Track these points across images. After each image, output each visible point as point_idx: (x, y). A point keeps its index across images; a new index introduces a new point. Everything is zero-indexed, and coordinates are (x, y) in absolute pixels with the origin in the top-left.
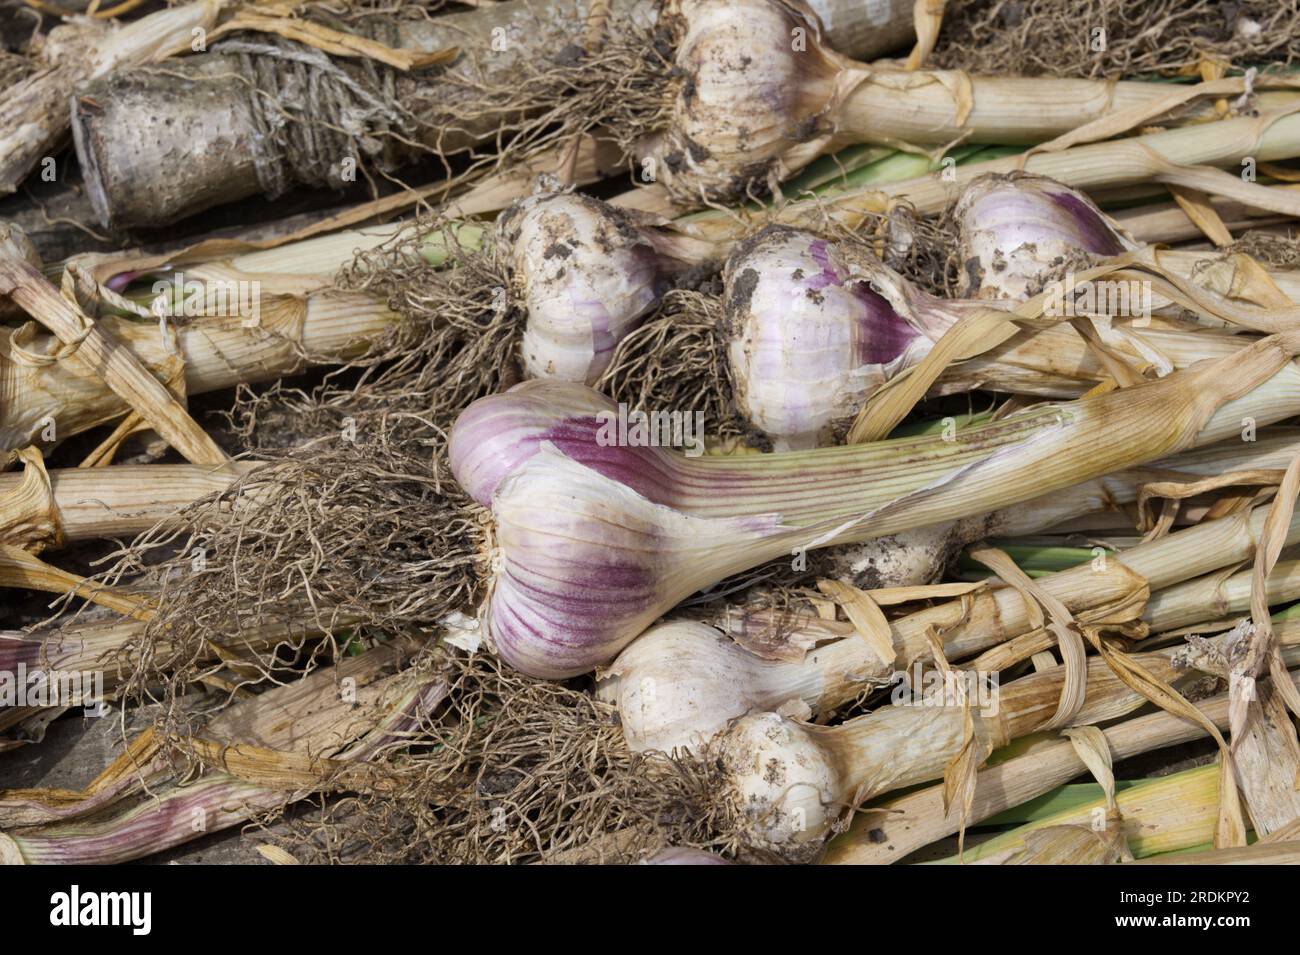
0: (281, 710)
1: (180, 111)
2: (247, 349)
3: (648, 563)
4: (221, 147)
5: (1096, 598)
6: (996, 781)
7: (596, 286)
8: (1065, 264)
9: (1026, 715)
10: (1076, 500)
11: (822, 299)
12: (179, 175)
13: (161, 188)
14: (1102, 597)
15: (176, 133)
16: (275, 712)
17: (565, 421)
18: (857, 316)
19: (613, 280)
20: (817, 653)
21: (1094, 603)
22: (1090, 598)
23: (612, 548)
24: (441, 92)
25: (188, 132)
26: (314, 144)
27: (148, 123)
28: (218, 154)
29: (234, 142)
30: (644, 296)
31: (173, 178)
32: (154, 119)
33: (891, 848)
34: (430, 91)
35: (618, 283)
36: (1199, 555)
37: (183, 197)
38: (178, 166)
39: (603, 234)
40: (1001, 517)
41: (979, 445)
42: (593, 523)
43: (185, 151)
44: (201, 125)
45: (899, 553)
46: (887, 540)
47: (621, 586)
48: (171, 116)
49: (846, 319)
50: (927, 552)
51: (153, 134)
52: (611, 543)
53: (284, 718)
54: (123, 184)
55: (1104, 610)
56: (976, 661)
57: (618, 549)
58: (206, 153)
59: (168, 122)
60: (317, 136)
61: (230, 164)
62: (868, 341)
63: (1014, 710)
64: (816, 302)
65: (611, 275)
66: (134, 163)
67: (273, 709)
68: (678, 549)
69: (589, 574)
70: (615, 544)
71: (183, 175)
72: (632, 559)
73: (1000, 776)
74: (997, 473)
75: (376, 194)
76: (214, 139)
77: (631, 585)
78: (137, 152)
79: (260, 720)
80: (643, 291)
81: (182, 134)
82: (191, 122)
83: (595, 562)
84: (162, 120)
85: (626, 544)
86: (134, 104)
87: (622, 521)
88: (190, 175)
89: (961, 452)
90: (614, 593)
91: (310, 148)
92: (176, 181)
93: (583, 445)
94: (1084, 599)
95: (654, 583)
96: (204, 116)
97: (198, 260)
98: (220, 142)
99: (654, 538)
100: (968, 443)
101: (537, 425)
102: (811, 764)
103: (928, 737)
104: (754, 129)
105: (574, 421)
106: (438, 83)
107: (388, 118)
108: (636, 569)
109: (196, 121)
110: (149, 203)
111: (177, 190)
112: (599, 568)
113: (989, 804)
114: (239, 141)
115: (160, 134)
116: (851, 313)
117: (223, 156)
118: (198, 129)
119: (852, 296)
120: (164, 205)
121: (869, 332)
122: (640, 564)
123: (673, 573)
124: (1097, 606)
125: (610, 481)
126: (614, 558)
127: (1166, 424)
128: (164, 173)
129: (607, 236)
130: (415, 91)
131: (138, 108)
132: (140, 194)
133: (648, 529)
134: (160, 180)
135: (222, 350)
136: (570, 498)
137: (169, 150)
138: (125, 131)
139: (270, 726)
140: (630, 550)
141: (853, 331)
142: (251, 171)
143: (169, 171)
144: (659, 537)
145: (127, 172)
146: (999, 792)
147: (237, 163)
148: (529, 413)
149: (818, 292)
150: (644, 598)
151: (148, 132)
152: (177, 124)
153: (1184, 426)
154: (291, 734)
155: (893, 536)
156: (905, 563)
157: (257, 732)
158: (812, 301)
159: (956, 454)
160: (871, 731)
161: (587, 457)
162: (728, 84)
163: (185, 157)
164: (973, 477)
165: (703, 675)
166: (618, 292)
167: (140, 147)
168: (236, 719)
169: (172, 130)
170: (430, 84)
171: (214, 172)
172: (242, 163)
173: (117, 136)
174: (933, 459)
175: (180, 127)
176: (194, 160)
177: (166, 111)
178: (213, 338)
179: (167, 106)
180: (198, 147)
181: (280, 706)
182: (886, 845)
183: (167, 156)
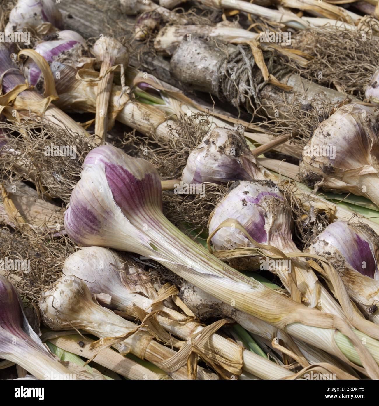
0: (42, 208)
1: (205, 53)
2: (141, 119)
3: (101, 220)
4: (206, 70)
5: (225, 355)
6: (130, 365)
7: (206, 159)
8: (330, 256)
9: (153, 355)
10: (264, 330)
11: (246, 205)
12: (190, 71)
13: (184, 71)
14: (227, 356)
15: (198, 58)
16: (40, 207)
17: (119, 166)
18: (253, 219)
19: (214, 162)
20: (138, 296)
21: (224, 356)
22: (223, 352)
23: (90, 204)
24: (276, 98)
25: (201, 60)
26: (230, 87)
27: (194, 50)
28: (204, 72)
29: (210, 71)
30: (221, 175)
31: (188, 71)
32: (196, 50)
33: (81, 351)
34: (273, 95)
35: (214, 164)
36: (268, 372)
37: (189, 79)
38: (191, 68)
39: (225, 147)
40: (237, 314)
41: (226, 273)
42: (90, 193)
43: (196, 64)
44: (206, 60)
45: (192, 292)
46: (192, 286)
47: (88, 219)
48: (201, 52)
49: (248, 218)
50: (201, 300)
51: (192, 54)
52: (91, 203)
53: (41, 211)
54: (175, 63)
55: (223, 360)
56: (180, 341)
57: (92, 206)
58: (201, 69)
59: (198, 54)
60: (231, 85)
61: (206, 77)
62: (251, 230)
63: (151, 350)
64: (243, 204)
65: (215, 160)
66: (181, 59)
67: (40, 206)
68: (116, 225)
69: (80, 207)
70: (92, 204)
71: (191, 71)
72: (96, 214)
73: (132, 365)
74: (220, 285)
75: (239, 116)
76: (206, 66)
77: (91, 222)
78: (184, 56)
79: (34, 207)
80: (221, 173)
81: (199, 60)
82: (204, 58)
83: (83, 204)
84: (198, 52)
85: (96, 207)
86: (195, 43)
87: (100, 200)
88: (193, 73)
89: (219, 271)
90: (85, 220)
91: (228, 88)
92: (189, 72)
93: (115, 174)
94: (222, 351)
95: (100, 228)
96: (209, 58)
97: (177, 98)
98: (207, 69)
99: (108, 214)
100: (224, 270)
101: (108, 159)
102: (64, 296)
103: (116, 330)
104: (317, 160)
105: (122, 168)
106: (278, 94)
107: (252, 93)
108: (95, 218)
109: (206, 59)
110: (179, 74)
111: (188, 75)
112: (83, 207)
113: (122, 370)
114: (212, 72)
115: (194, 56)
116: (252, 217)
117: (205, 73)
118: (204, 61)
119: (258, 212)
120: (183, 77)
121: (253, 227)
122: (97, 217)
123: (110, 231)
124: (222, 357)
125: (108, 187)
126: (89, 208)
127: (278, 313)
128: (187, 67)
129: (225, 149)
130: (269, 92)
131: (196, 45)
132: (178, 69)
133: (108, 210)
134: (184, 69)
135: (134, 115)
136: (92, 182)
137: (193, 61)
138: (186, 49)
139: (35, 210)
140: (96, 210)
141: (248, 222)
142: (210, 83)
143: (188, 67)
144: (110, 215)
145: (178, 60)
146: (128, 369)
147: (208, 78)
148: (111, 155)
149: (247, 202)
150: (95, 230)
151: (191, 52)
152: (200, 56)
153: (282, 319)
154: (37, 215)
155: (194, 286)
156: (191, 297)
157: (31, 208)
158: (242, 203)
159: (217, 270)
160: (101, 312)
161: (111, 177)
162: (319, 139)
163: (195, 66)
164: (213, 279)
165: (92, 265)
166: (211, 166)
167: (186, 56)
168: (30, 200)
169: (197, 56)
170: (275, 93)
171: (200, 76)
172: (209, 79)
173: (184, 48)
174: (210, 265)
175: (200, 57)
176: (197, 69)
177: (202, 50)
178: (135, 110)
179: (203, 49)
180: (201, 66)
181: (42, 207)
182: (81, 349)
183: (191, 63)
